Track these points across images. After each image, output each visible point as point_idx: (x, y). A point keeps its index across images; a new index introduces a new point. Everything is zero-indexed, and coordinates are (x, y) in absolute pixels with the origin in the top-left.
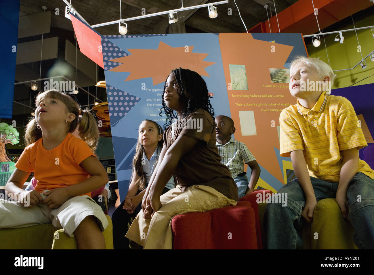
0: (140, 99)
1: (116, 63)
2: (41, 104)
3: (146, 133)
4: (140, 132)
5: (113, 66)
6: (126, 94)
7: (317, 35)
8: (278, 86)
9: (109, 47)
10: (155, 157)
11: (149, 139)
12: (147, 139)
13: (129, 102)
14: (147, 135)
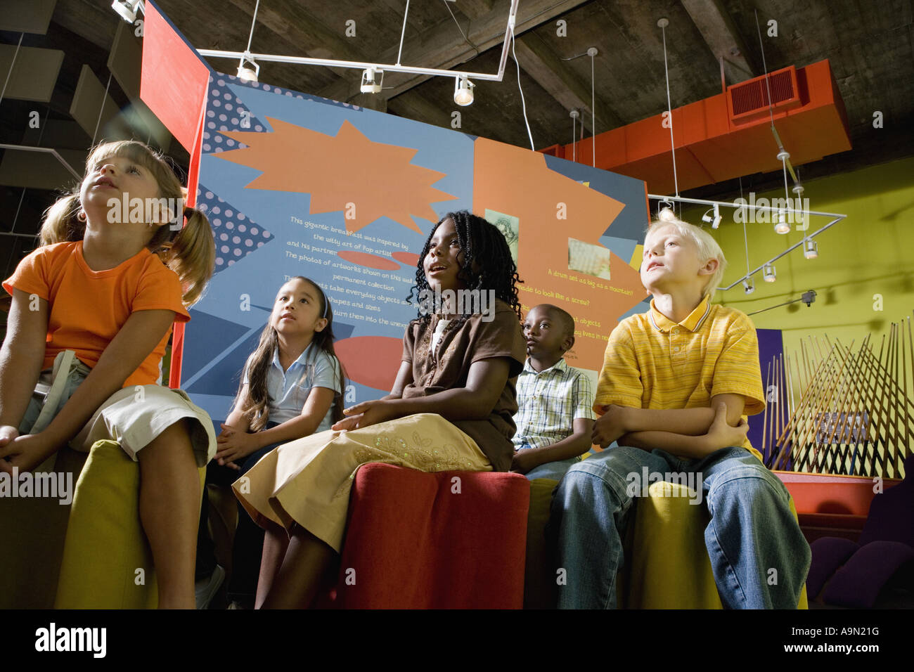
0: (272, 237)
1: (234, 141)
2: (105, 167)
3: (293, 303)
4: (279, 299)
5: (226, 148)
6: (241, 217)
7: (669, 200)
8: (581, 281)
9: (224, 102)
10: (301, 366)
11: (295, 319)
12: (290, 317)
13: (244, 236)
14: (293, 308)
